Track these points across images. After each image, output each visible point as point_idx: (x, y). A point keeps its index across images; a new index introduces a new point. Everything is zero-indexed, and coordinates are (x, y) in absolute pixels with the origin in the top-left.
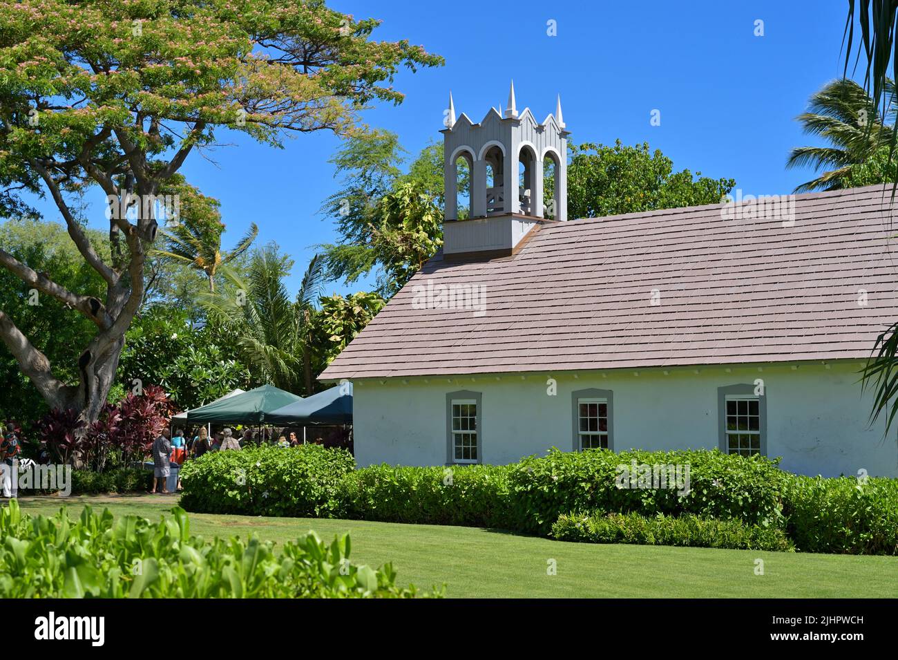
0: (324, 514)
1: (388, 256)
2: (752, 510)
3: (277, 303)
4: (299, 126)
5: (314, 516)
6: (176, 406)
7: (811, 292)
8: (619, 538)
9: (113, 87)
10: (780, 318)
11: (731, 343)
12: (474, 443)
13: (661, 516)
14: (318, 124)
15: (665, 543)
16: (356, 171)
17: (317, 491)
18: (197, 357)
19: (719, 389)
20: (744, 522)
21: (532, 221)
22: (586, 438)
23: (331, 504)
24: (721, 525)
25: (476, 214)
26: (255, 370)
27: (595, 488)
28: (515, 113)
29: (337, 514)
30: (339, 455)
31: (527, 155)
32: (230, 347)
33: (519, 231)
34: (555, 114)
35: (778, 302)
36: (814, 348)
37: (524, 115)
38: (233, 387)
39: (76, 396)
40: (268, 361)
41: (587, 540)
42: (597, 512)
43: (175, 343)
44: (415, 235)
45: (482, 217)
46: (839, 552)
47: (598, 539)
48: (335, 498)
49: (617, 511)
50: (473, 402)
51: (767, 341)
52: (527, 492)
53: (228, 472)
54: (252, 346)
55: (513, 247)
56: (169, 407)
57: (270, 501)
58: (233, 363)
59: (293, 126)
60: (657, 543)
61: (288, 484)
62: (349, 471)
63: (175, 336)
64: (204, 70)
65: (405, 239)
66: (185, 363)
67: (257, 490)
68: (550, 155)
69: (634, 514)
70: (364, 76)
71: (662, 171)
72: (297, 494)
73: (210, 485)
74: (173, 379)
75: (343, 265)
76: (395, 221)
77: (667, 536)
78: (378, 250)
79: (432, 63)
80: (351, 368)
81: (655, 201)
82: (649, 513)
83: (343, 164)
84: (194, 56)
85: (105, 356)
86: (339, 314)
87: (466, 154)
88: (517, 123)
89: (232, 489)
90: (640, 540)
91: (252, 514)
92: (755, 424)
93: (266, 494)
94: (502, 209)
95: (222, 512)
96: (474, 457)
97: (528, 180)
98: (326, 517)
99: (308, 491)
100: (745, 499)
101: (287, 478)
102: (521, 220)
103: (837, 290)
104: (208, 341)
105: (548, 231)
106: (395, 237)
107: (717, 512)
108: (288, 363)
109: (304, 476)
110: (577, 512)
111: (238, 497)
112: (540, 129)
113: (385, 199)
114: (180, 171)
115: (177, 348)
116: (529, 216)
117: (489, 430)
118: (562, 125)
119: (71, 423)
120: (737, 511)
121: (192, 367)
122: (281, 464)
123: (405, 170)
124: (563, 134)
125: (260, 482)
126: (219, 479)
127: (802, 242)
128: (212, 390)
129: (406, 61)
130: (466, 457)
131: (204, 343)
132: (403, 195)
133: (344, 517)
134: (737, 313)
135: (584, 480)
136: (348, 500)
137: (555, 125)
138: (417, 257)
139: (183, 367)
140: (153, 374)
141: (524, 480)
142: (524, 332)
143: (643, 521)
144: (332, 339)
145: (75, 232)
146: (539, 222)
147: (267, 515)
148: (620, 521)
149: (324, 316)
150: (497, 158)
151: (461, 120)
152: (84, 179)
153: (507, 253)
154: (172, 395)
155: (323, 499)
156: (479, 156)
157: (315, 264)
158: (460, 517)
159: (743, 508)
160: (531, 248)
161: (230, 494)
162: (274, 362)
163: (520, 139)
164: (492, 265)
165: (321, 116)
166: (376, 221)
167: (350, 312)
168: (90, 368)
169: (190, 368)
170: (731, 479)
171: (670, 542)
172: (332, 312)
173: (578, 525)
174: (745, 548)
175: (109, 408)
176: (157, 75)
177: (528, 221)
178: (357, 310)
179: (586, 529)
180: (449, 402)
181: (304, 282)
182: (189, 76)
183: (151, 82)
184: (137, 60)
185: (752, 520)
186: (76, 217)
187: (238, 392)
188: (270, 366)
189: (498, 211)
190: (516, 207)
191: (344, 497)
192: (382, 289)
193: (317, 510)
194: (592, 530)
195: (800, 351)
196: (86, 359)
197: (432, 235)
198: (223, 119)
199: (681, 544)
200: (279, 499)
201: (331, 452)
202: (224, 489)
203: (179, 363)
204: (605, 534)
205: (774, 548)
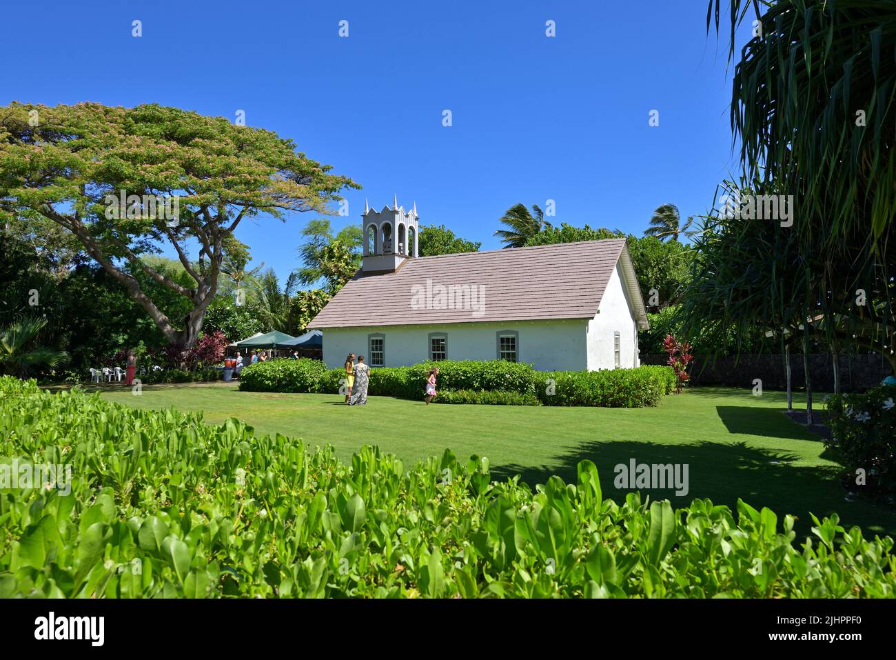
0: (313, 391)
1: (327, 273)
2: (522, 388)
3: (277, 293)
4: (299, 209)
5: (308, 392)
6: (230, 340)
7: (536, 289)
8: (464, 401)
9: (210, 186)
10: (524, 301)
11: (502, 312)
12: (381, 357)
13: (483, 390)
14: (309, 208)
15: (485, 403)
16: (312, 236)
17: (309, 381)
18: (239, 318)
19: (497, 332)
20: (520, 393)
21: (403, 257)
22: (434, 355)
23: (317, 386)
24: (510, 395)
25: (378, 253)
26: (266, 324)
27: (450, 379)
28: (397, 208)
29: (319, 391)
30: (319, 363)
31: (401, 227)
32: (254, 314)
33: (398, 261)
34: (413, 209)
35: (522, 294)
36: (541, 314)
37: (401, 209)
38: (256, 332)
39: (182, 337)
40: (272, 320)
41: (449, 403)
42: (452, 389)
43: (228, 311)
44: (340, 264)
45: (381, 255)
46: (561, 406)
47: (454, 402)
48: (318, 383)
49: (461, 389)
50: (381, 338)
51: (520, 311)
52: (417, 381)
53: (265, 372)
54: (264, 313)
55: (396, 268)
56: (225, 341)
57: (286, 385)
58: (256, 320)
59: (297, 209)
60: (482, 404)
61: (295, 378)
62: (324, 371)
63: (228, 308)
64: (256, 180)
65: (335, 266)
66: (233, 321)
67: (280, 381)
68: (411, 228)
69: (470, 390)
70: (326, 189)
71: (450, 237)
72: (300, 382)
73: (256, 379)
74: (227, 328)
75: (307, 277)
76: (331, 258)
77: (487, 400)
78: (323, 271)
79: (358, 188)
80: (322, 323)
81: (448, 250)
82: (477, 390)
83: (306, 233)
84: (250, 174)
85: (197, 318)
86: (306, 299)
87: (373, 226)
88: (397, 213)
89: (267, 380)
90: (474, 402)
91: (277, 392)
92: (513, 348)
93: (284, 382)
94: (390, 251)
95: (263, 391)
96: (381, 363)
97: (401, 239)
98: (314, 393)
99: (305, 381)
100: (520, 382)
101: (295, 375)
102: (399, 256)
103: (548, 289)
104: (244, 310)
105: (411, 262)
106: (331, 265)
107: (507, 389)
108: (281, 321)
109: (303, 374)
110: (443, 390)
111: (271, 384)
112: (407, 216)
113: (326, 248)
114: (233, 233)
115: (229, 314)
116: (402, 255)
117: (389, 351)
118: (416, 215)
119: (181, 347)
120: (516, 387)
121: (237, 322)
122: (291, 369)
123: (335, 236)
124: (417, 219)
125: (281, 376)
126: (261, 375)
127: (530, 268)
128: (246, 332)
129: (344, 185)
130: (378, 363)
131: (241, 312)
132: (334, 246)
133: (323, 393)
134: (504, 298)
135: (445, 375)
136: (324, 384)
137: (413, 215)
138: (340, 274)
139: (232, 322)
140: (217, 326)
141: (415, 374)
142: (404, 307)
143: (474, 393)
144: (302, 310)
145: (183, 258)
146: (407, 258)
147: (285, 392)
148: (464, 393)
149: (299, 300)
150: (388, 229)
151: (371, 211)
152: (183, 235)
153: (393, 271)
154: (227, 335)
155: (313, 384)
156: (379, 228)
157: (292, 277)
158: (380, 391)
159: (518, 386)
160: (404, 269)
161: (267, 382)
162: (275, 320)
163: (399, 220)
164: (386, 276)
165: (311, 204)
166: (322, 257)
167: (310, 298)
168: (190, 323)
169: (236, 323)
170: (513, 373)
171: (488, 403)
172: (302, 298)
173: (444, 396)
174: (521, 405)
175: (198, 341)
176: (232, 182)
177: (402, 257)
178: (314, 297)
179: (448, 398)
180: (369, 338)
181: (288, 284)
182: (247, 183)
183: (229, 185)
184: (223, 173)
185: (523, 392)
186: (184, 252)
187: (260, 334)
188: (273, 323)
189: (388, 252)
190: (397, 251)
191: (322, 382)
192: (324, 288)
193: (309, 390)
194: (451, 398)
195: (535, 315)
196: (188, 319)
197: (347, 264)
198: (263, 204)
199: (493, 404)
200: (291, 385)
201: (315, 362)
202: (263, 380)
203: (230, 320)
204: (457, 400)
205: (533, 404)
